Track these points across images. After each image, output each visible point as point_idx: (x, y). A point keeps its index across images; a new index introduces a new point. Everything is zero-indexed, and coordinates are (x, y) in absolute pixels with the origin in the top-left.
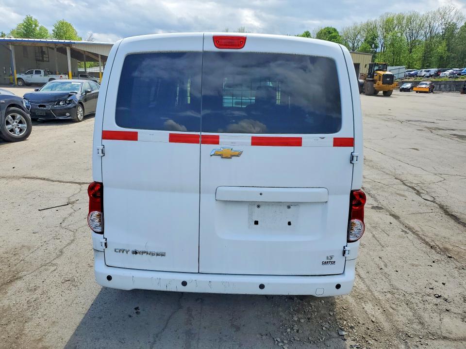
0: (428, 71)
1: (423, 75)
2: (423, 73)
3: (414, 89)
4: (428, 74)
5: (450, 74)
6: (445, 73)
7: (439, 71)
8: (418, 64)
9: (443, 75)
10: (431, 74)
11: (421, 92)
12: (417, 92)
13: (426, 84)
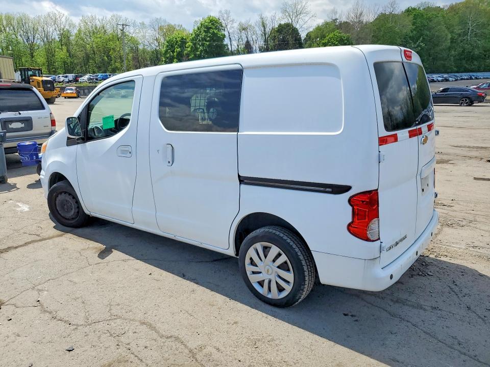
0: (66, 77)
1: (61, 80)
2: (62, 79)
3: (62, 95)
4: (67, 80)
5: (89, 79)
6: (83, 78)
7: (76, 77)
8: (44, 69)
9: (82, 81)
10: (71, 79)
11: (69, 98)
12: (65, 98)
13: (72, 89)
